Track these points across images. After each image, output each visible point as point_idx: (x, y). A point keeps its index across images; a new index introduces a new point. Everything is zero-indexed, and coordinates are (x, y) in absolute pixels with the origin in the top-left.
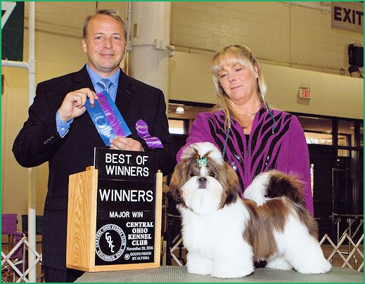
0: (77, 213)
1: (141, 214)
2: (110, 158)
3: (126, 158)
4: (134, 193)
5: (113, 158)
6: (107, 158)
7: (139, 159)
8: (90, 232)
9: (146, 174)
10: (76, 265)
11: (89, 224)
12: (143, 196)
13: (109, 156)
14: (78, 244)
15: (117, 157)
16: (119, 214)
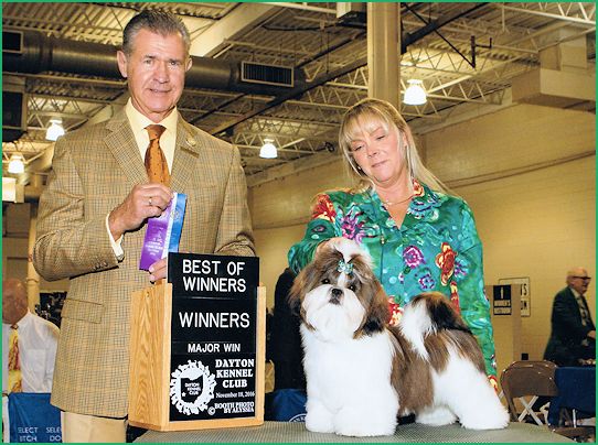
0: (143, 347)
1: (237, 348)
2: (189, 266)
3: (212, 266)
4: (224, 317)
5: (194, 266)
6: (184, 266)
7: (232, 267)
8: (161, 374)
9: (242, 288)
10: (142, 421)
11: (161, 362)
12: (236, 320)
13: (187, 263)
14: (146, 392)
15: (200, 264)
16: (203, 346)
